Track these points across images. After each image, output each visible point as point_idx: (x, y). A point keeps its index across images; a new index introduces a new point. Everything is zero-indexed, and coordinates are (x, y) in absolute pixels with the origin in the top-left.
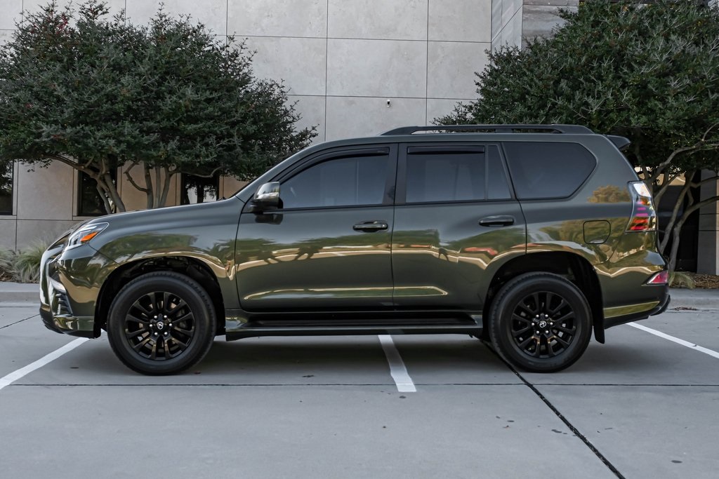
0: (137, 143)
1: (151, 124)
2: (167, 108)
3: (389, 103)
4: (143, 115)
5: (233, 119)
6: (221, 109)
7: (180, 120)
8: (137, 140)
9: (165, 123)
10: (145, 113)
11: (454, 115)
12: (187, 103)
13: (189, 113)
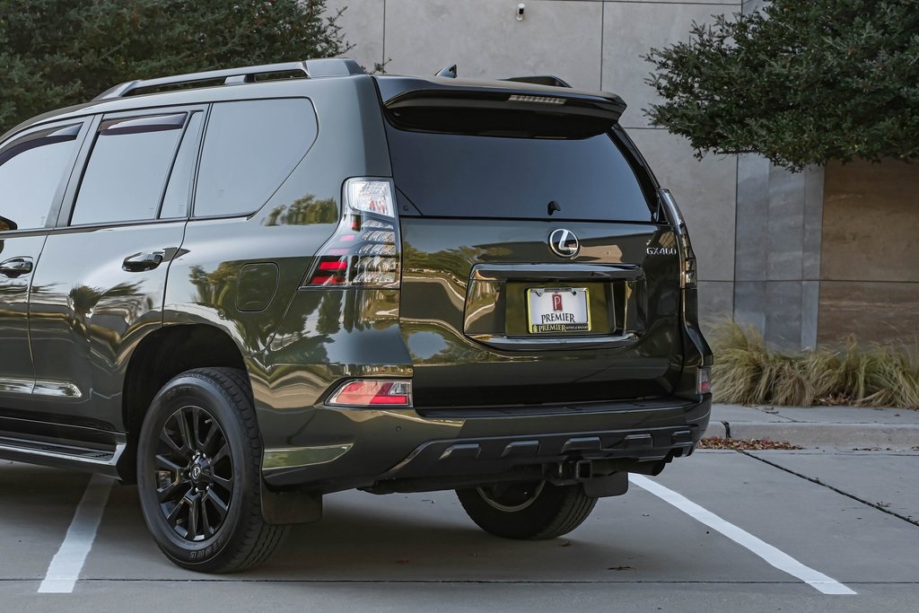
0: (34, 101)
1: (62, 60)
2: (95, 26)
3: (521, 11)
4: (40, 39)
5: (225, 49)
6: (198, 27)
7: (119, 52)
8: (35, 95)
9: (90, 58)
10: (44, 37)
11: (693, 42)
12: (135, 14)
13: (136, 37)
